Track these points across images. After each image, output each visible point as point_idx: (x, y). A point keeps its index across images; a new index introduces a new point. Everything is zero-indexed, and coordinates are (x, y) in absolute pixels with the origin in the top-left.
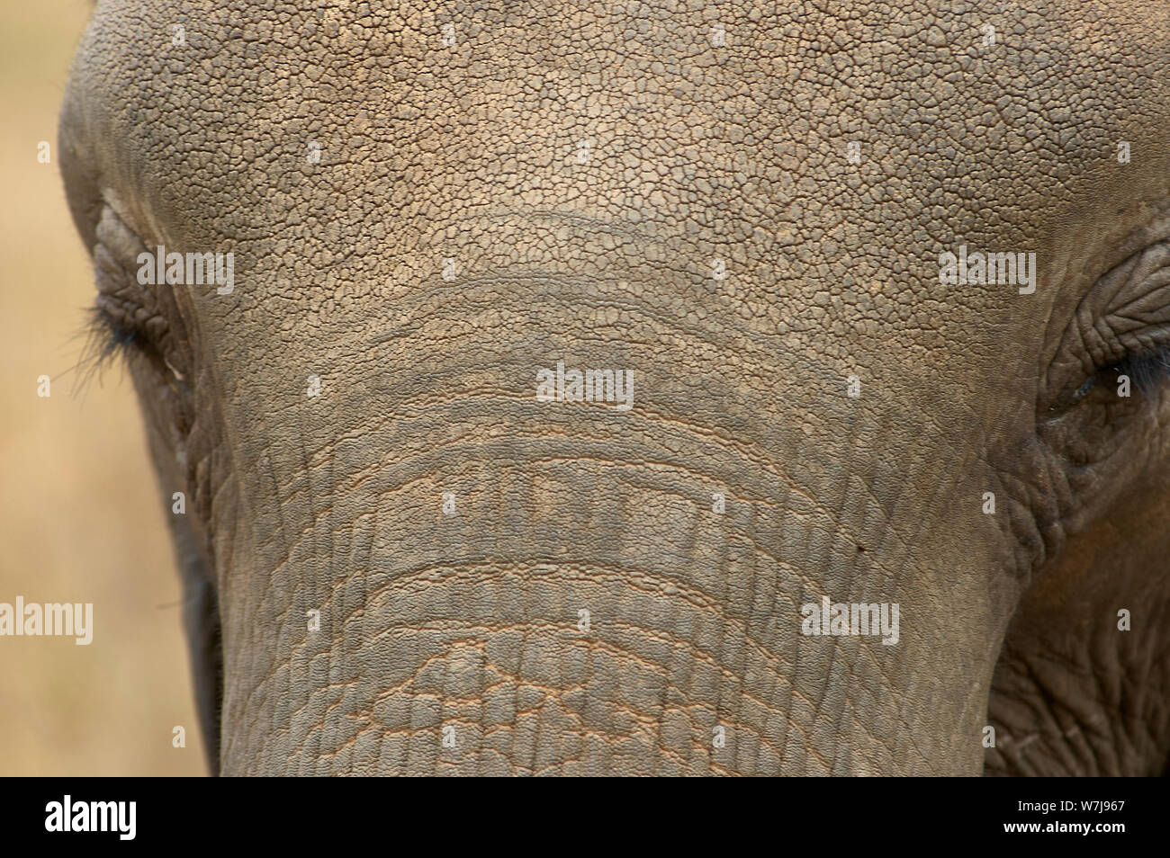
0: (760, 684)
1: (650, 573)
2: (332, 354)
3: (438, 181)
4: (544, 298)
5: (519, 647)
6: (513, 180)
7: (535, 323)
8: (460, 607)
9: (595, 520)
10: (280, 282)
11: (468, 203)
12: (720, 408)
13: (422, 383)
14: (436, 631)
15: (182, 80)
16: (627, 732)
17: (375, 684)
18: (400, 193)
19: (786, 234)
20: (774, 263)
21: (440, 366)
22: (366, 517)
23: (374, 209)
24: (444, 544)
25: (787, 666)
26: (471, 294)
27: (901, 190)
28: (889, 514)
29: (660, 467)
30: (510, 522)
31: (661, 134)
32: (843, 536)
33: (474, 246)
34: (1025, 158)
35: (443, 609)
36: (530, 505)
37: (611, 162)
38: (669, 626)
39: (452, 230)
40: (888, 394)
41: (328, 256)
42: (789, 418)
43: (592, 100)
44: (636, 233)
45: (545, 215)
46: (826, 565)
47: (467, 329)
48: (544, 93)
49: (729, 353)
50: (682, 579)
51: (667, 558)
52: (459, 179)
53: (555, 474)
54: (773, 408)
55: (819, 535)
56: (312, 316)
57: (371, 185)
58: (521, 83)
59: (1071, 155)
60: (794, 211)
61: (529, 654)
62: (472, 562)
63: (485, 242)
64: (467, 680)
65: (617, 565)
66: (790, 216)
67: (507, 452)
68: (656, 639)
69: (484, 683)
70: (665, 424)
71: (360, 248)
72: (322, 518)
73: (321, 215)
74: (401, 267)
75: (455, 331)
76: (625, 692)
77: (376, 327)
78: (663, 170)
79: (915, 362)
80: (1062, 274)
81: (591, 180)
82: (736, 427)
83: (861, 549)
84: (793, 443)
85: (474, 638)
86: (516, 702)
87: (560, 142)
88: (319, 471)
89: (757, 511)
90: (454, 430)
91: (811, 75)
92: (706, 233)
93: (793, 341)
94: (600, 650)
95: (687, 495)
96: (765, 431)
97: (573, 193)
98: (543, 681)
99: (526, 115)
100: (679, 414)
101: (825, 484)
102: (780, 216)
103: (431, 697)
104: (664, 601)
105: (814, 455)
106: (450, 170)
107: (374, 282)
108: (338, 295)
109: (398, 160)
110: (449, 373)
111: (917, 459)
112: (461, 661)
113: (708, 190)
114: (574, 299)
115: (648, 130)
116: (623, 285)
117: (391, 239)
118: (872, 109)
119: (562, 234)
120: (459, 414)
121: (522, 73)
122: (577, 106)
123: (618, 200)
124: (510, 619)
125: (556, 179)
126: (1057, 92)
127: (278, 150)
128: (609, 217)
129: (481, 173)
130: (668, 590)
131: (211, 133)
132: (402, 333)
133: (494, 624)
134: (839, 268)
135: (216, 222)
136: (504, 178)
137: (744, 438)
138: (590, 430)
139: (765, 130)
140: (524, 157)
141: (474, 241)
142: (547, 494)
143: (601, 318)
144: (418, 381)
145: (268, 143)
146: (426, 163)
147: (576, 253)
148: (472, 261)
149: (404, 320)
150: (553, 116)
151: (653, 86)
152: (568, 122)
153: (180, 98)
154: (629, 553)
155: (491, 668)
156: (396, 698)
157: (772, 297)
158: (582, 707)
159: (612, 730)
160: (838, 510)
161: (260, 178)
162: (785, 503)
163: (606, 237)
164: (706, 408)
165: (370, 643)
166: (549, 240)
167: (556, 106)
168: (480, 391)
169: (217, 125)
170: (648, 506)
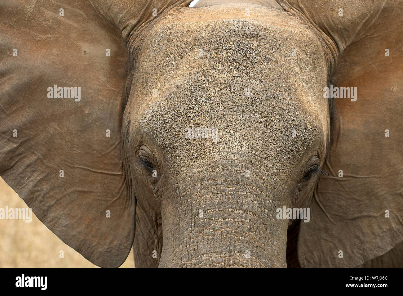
0: (262, 229)
1: (247, 211)
2: (191, 173)
3: (210, 146)
4: (230, 165)
5: (227, 223)
6: (223, 146)
7: (228, 169)
8: (217, 216)
9: (239, 202)
10: (181, 161)
11: (215, 149)
12: (257, 184)
13: (208, 179)
14: (213, 220)
15: (163, 127)
16: (245, 237)
17: (202, 228)
18: (203, 147)
19: (266, 156)
20: (264, 160)
21: (211, 176)
22: (198, 200)
23: (198, 150)
24: (213, 206)
25: (266, 226)
26: (217, 165)
27: (283, 149)
28: (279, 201)
29: (248, 194)
30: (225, 202)
31: (247, 139)
32: (273, 205)
33: (217, 157)
34: (301, 144)
35: (214, 216)
36: (228, 200)
37: (239, 143)
38: (251, 219)
39: (213, 154)
40: (280, 182)
41: (190, 157)
42: (266, 185)
43: (235, 133)
44: (244, 155)
45: (229, 152)
46: (271, 209)
47: (216, 170)
48: (227, 132)
49: (258, 175)
50: (252, 212)
51: (250, 209)
52: (214, 145)
53: (232, 195)
54: (264, 184)
55: (270, 205)
56: (187, 167)
57: (197, 146)
58: (223, 130)
59: (307, 144)
60: (267, 152)
61: (229, 224)
62: (219, 209)
63: (219, 156)
64: (219, 228)
65: (242, 210)
66: (266, 153)
67: (224, 191)
68: (249, 222)
69: (222, 228)
70: (249, 186)
71: (196, 156)
72: (189, 200)
73: (189, 151)
74: (203, 160)
75: (214, 171)
76: (244, 230)
77: (199, 169)
78: (247, 145)
79: (284, 177)
80: (303, 162)
81: (236, 146)
82: (259, 187)
83: (276, 207)
84: (267, 190)
85: (219, 221)
86: (227, 232)
87: (230, 140)
88: (189, 193)
89: (262, 201)
90: (214, 187)
91: (269, 130)
92: (254, 155)
93: (267, 173)
94: (240, 223)
95: (252, 198)
96: (263, 188)
97: (233, 148)
98: (231, 228)
99: (224, 135)
100: (251, 185)
101: (271, 196)
102: (265, 153)
103: (213, 231)
104: (250, 215)
105: (270, 192)
106: (212, 144)
107: (199, 162)
108: (192, 164)
109: (202, 142)
110: (213, 177)
111: (283, 192)
112: (217, 225)
113: (254, 148)
114: (235, 166)
115: (245, 138)
116: (242, 164)
117: (201, 155)
118: (278, 136)
119: (232, 155)
120: (215, 184)
121: (223, 128)
122: (233, 134)
123: (241, 150)
124: (225, 218)
125: (230, 146)
126: (305, 134)
127: (181, 139)
128: (239, 153)
129: (217, 144)
130: (250, 214)
131: (169, 136)
132: (204, 170)
133: (223, 219)
134: (273, 161)
135: (169, 151)
136: (221, 145)
137: (260, 189)
138: (237, 187)
139: (262, 139)
140: (225, 142)
141: (217, 156)
142: (231, 198)
143: (239, 169)
144: (207, 178)
145: (179, 138)
146: (207, 143)
147: (234, 158)
148: (217, 159)
149: (204, 168)
150: (229, 136)
151: (245, 131)
152: (232, 137)
153: (163, 130)
154: (244, 207)
155: (222, 226)
156: (206, 231)
157: (264, 166)
158: (238, 232)
159: (243, 237)
160: (273, 201)
161: (178, 144)
162: (266, 199)
163: (239, 156)
164: (255, 184)
165: (200, 221)
166: (230, 156)
167: (229, 134)
168: (219, 180)
169: (170, 135)
170: (247, 200)
